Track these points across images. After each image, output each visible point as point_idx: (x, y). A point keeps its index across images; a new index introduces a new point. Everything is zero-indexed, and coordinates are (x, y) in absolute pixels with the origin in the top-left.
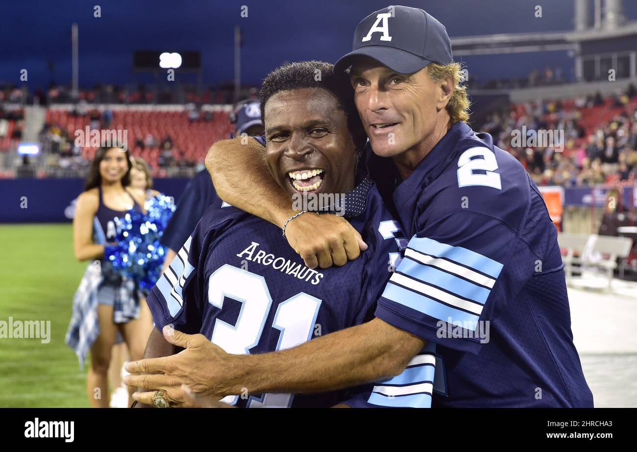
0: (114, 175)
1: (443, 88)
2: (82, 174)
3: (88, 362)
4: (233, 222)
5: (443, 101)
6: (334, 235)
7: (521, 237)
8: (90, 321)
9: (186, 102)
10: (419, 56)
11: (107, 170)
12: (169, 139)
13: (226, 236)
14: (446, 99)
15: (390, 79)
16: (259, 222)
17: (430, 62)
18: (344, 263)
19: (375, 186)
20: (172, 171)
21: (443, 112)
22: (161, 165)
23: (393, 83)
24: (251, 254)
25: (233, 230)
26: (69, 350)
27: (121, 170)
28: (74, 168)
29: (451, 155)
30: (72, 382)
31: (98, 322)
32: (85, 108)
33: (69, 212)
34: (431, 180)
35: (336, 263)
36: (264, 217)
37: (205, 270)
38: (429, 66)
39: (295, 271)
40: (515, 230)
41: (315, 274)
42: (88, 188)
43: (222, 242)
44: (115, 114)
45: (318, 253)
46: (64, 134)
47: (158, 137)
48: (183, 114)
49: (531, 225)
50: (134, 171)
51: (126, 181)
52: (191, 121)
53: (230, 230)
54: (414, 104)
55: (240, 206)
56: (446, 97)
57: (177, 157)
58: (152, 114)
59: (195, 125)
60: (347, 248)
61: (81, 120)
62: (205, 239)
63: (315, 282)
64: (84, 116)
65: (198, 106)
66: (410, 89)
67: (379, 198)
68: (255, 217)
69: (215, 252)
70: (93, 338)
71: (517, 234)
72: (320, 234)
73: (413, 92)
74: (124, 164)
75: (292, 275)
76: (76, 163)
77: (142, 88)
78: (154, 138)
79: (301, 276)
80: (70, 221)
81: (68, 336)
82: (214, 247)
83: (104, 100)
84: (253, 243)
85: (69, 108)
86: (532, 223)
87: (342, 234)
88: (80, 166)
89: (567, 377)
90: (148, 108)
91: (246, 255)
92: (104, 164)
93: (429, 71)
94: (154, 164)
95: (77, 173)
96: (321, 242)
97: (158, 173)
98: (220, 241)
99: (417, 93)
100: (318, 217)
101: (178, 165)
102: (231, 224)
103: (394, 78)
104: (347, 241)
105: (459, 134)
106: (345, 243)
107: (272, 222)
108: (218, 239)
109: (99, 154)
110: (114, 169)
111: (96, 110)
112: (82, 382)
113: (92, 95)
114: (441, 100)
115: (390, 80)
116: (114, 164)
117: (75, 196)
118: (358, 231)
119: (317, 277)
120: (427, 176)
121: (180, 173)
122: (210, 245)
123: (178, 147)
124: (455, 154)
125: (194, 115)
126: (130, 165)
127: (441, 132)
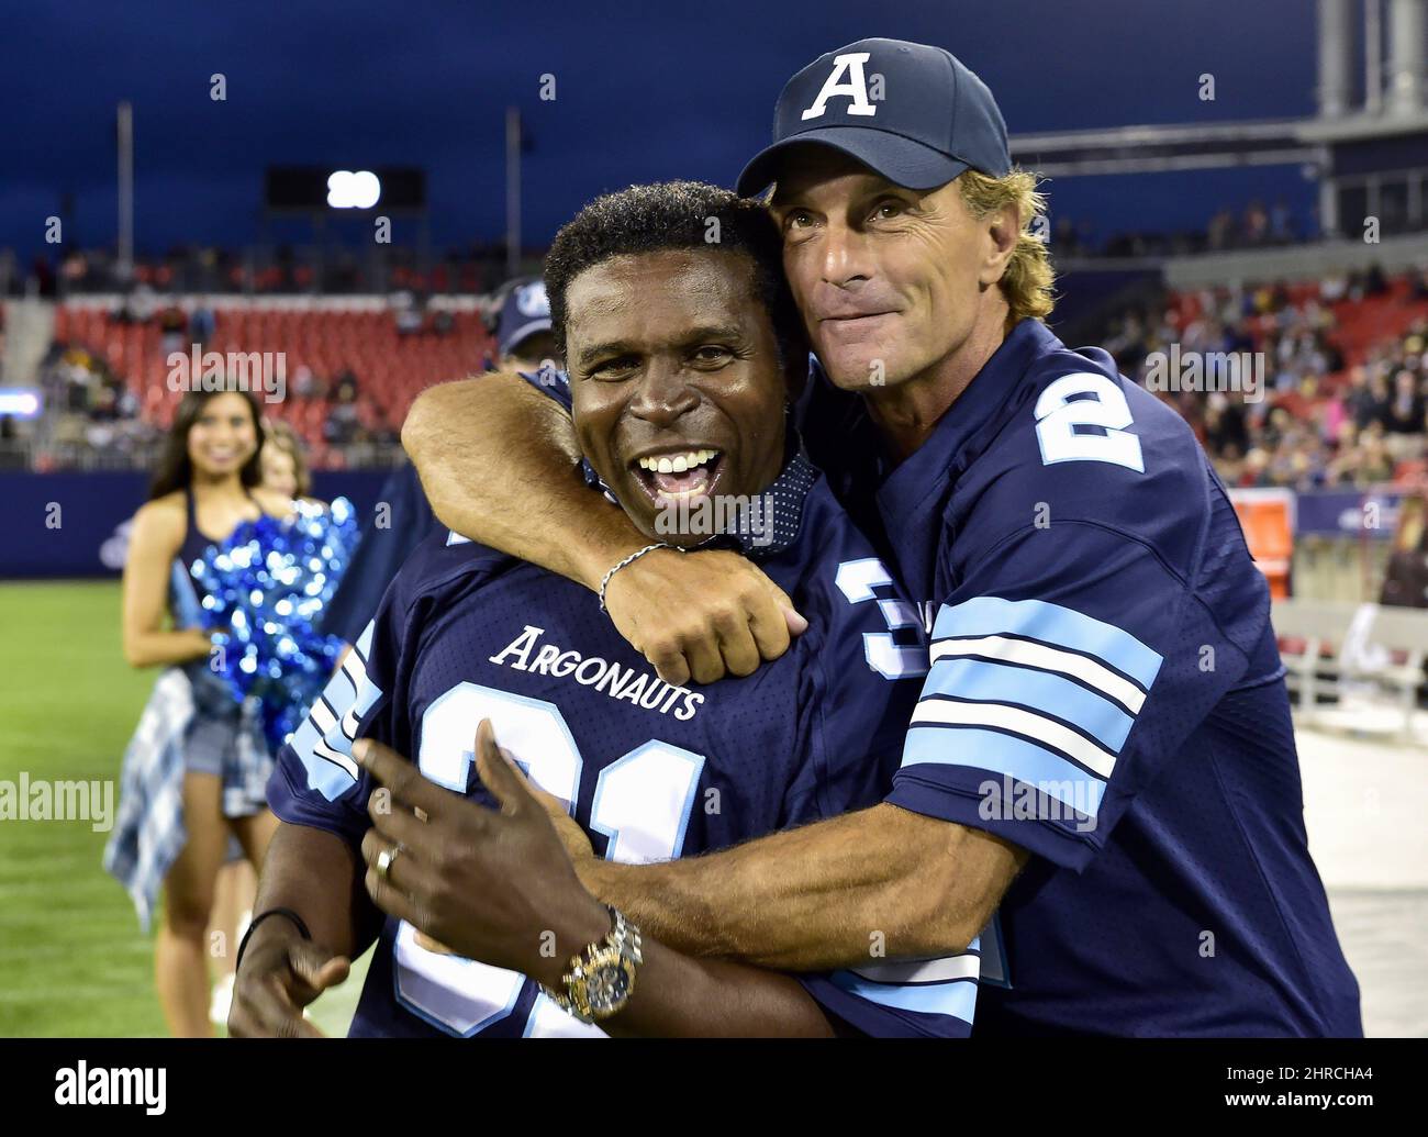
0: (222, 460)
1: (994, 233)
2: (141, 460)
3: (161, 913)
4: (477, 579)
5: (996, 265)
6: (725, 603)
7: (1196, 592)
8: (163, 813)
9: (390, 289)
10: (941, 152)
11: (206, 447)
12: (350, 378)
13: (463, 614)
14: (1000, 262)
15: (873, 207)
16: (539, 577)
17: (964, 167)
18: (752, 667)
19: (823, 479)
20: (357, 455)
21: (993, 293)
22: (329, 441)
23: (880, 216)
24: (525, 654)
25: (478, 598)
26: (113, 885)
27: (240, 447)
28: (122, 447)
29: (1018, 393)
30: (118, 961)
31: (184, 816)
32: (148, 303)
33: (110, 553)
34: (972, 456)
35: (733, 669)
36: (552, 566)
37: (412, 698)
38: (964, 175)
39: (634, 691)
40: (1182, 573)
41: (683, 696)
42: (160, 492)
43: (453, 628)
44: (220, 319)
45: (688, 647)
46: (99, 365)
47: (324, 373)
48: (384, 319)
49: (1214, 565)
50: (269, 452)
51: (251, 476)
52: (403, 335)
53: (472, 598)
54: (933, 268)
55: (491, 539)
56: (1000, 256)
57: (369, 420)
58: (308, 318)
59: (412, 343)
60: (759, 632)
61: (139, 333)
62: (409, 620)
63: (683, 714)
64: (148, 322)
65: (420, 298)
66: (922, 232)
67: (835, 506)
68: (530, 565)
69: (436, 650)
70: (171, 853)
71: (1186, 584)
72: (689, 600)
73: (929, 236)
74: (246, 433)
75: (628, 699)
76: (126, 434)
77: (284, 255)
78: (315, 376)
79: (650, 701)
80: (115, 574)
81: (110, 852)
82: (432, 644)
83: (194, 282)
84: (527, 628)
85: (112, 303)
86: (1216, 559)
87: (745, 600)
88: (136, 443)
89: (1304, 939)
90: (301, 304)
91: (514, 658)
92: (198, 434)
93: (965, 188)
94: (314, 437)
95: (129, 461)
96: (692, 621)
97: (325, 458)
98: (446, 627)
99: (938, 240)
100: (683, 559)
101: (372, 439)
102: (471, 585)
103: (883, 204)
104: (756, 614)
105: (1031, 343)
106: (751, 620)
107: (571, 577)
108: (441, 623)
109: (187, 409)
110: (222, 445)
111: (175, 310)
112: (145, 961)
113: (165, 274)
114: (991, 261)
115: (874, 210)
116: (223, 432)
117: (128, 513)
118: (783, 588)
119: (688, 702)
120: (961, 449)
121: (377, 458)
122: (423, 637)
123: (373, 398)
124: (1026, 392)
125: (409, 321)
126: (261, 437)
127: (988, 340)
